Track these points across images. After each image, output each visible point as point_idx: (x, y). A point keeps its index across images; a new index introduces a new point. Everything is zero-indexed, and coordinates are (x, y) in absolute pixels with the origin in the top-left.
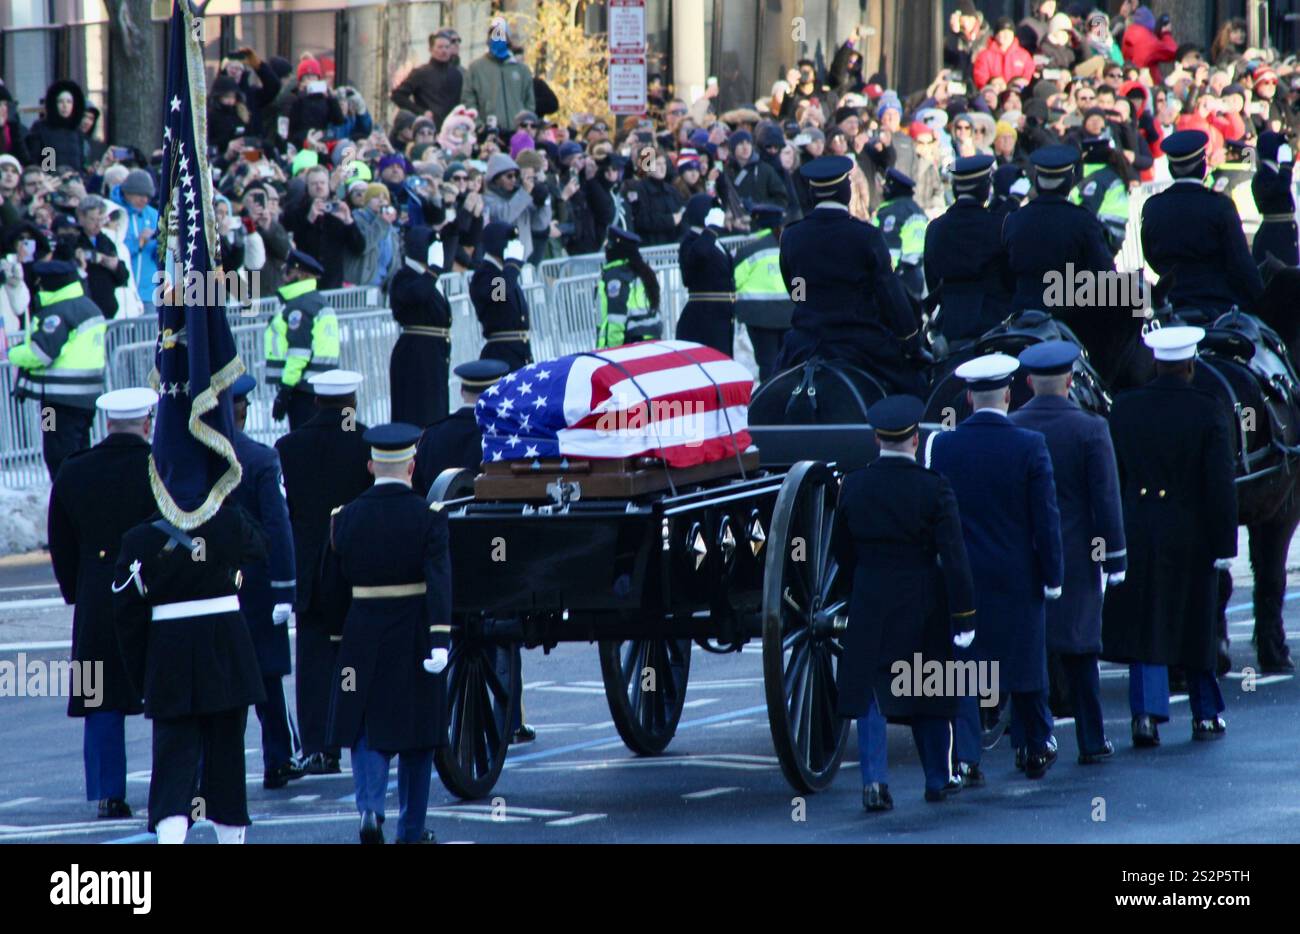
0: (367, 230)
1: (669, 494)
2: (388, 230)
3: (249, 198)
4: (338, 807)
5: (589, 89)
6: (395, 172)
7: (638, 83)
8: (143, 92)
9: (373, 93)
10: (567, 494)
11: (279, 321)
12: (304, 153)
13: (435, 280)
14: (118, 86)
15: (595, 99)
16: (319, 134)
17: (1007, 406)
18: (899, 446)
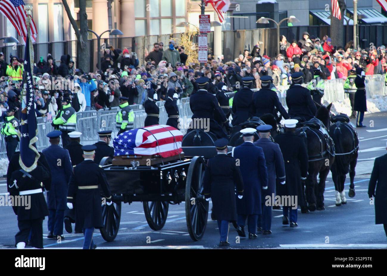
0: (139, 90)
1: (162, 165)
2: (144, 90)
3: (110, 83)
4: (132, 231)
5: (193, 57)
6: (144, 77)
7: (205, 55)
8: (86, 57)
9: (141, 57)
10: (136, 164)
11: (120, 113)
12: (124, 72)
13: (155, 103)
14: (79, 56)
15: (195, 59)
16: (127, 67)
17: (253, 141)
18: (222, 151)
